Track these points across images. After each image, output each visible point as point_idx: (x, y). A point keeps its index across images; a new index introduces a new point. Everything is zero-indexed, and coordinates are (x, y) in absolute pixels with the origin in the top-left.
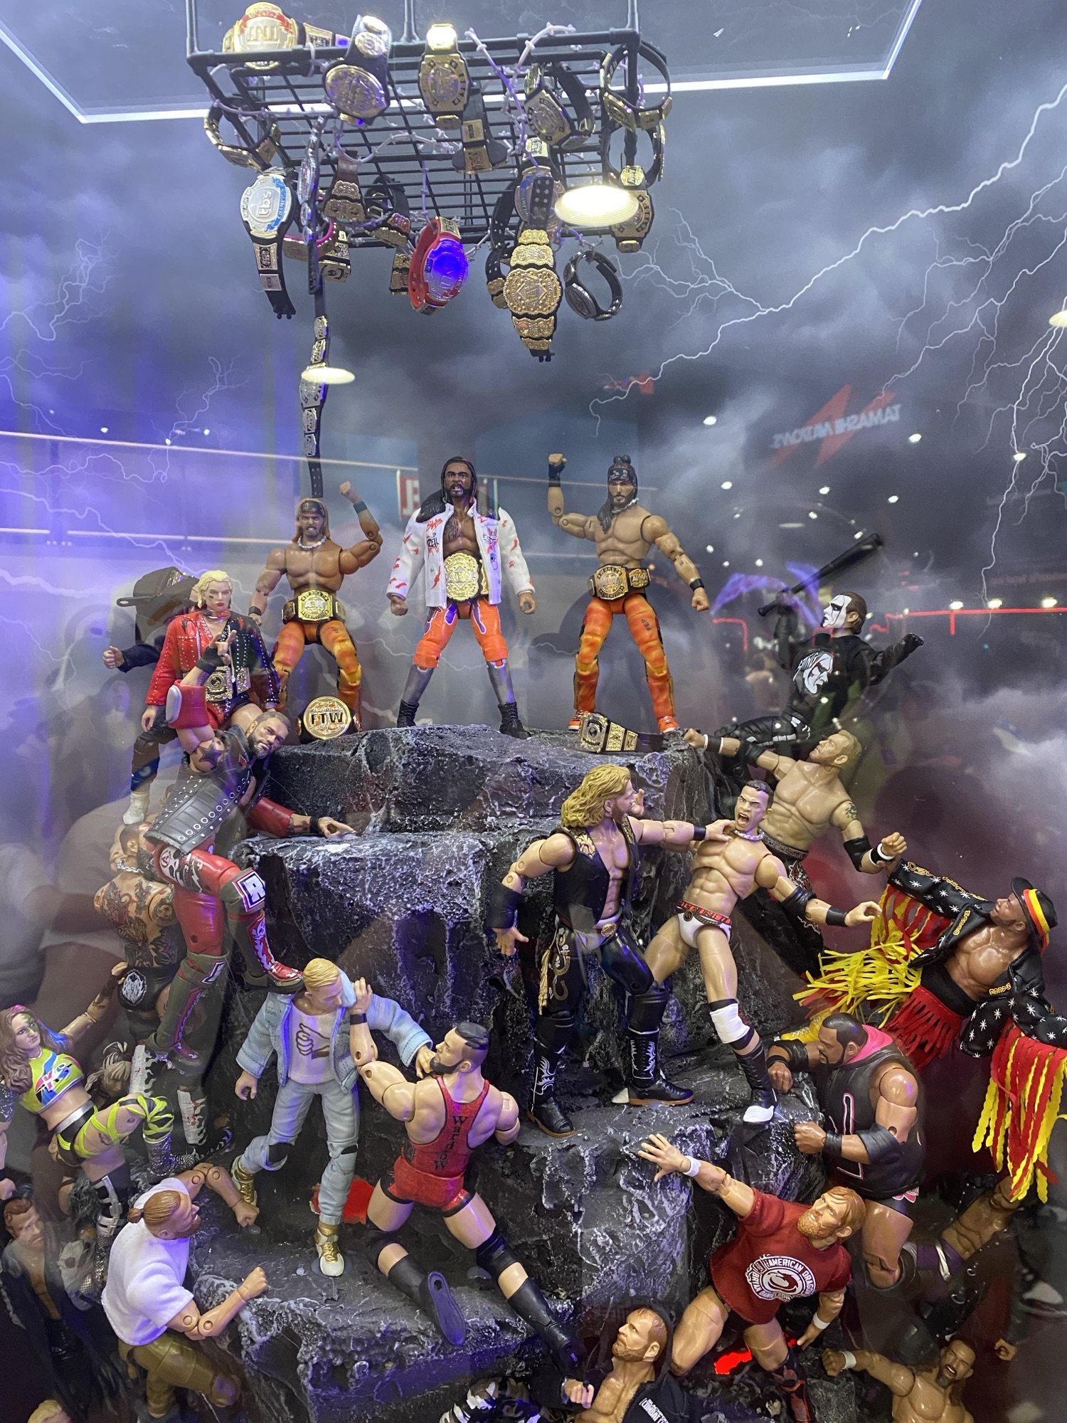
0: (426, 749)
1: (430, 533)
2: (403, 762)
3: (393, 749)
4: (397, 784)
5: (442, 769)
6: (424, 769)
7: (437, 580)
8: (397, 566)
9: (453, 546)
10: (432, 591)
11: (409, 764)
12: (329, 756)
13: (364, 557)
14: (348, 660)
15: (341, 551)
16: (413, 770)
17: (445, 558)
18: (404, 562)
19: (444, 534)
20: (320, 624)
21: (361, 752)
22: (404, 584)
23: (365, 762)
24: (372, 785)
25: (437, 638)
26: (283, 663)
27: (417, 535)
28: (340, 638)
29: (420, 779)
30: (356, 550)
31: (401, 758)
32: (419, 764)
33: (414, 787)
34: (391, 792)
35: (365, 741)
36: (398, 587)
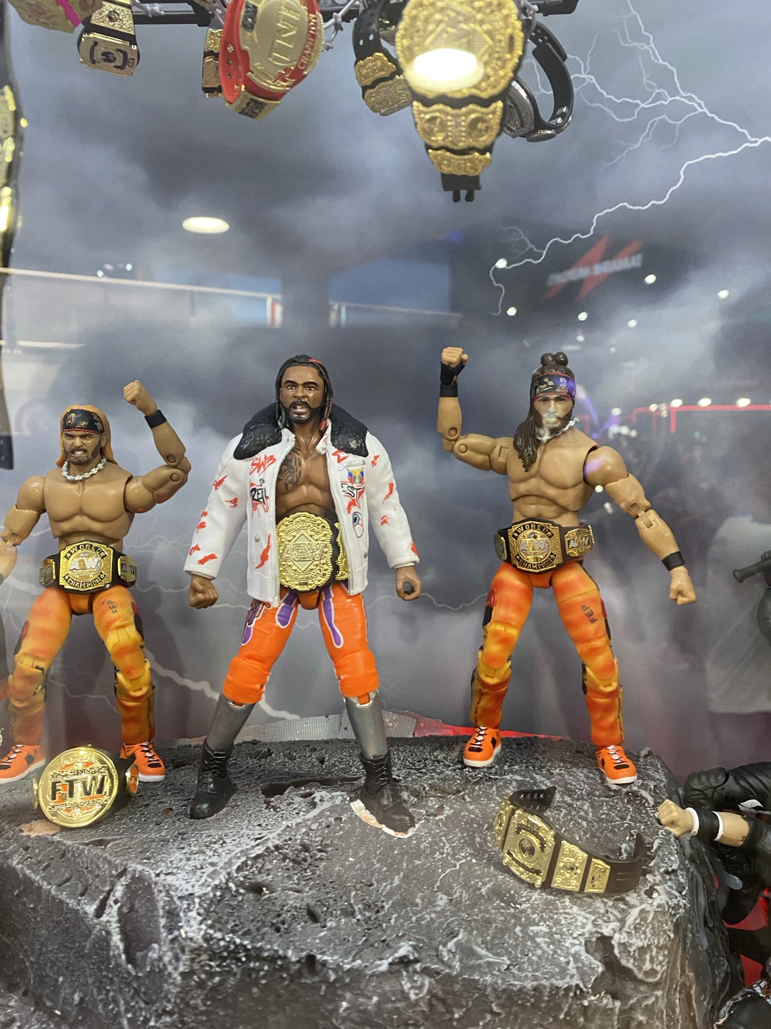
0: (226, 948)
1: (256, 478)
2: (181, 969)
3: (164, 933)
4: (169, 1007)
5: (256, 983)
6: (221, 983)
7: (264, 557)
8: (202, 525)
9: (292, 499)
10: (257, 572)
11: (192, 972)
12: (61, 902)
13: (162, 491)
14: (128, 660)
15: (130, 479)
16: (201, 985)
17: (279, 518)
18: (213, 520)
19: (278, 480)
20: (92, 595)
21: (111, 916)
22: (213, 557)
23: (116, 939)
24: (128, 985)
25: (262, 653)
26: (33, 655)
27: (236, 479)
28: (117, 623)
29: (213, 999)
30: (150, 481)
31: (177, 959)
32: (211, 975)
33: (202, 1013)
34: (159, 1017)
35: (119, 891)
36: (202, 562)
